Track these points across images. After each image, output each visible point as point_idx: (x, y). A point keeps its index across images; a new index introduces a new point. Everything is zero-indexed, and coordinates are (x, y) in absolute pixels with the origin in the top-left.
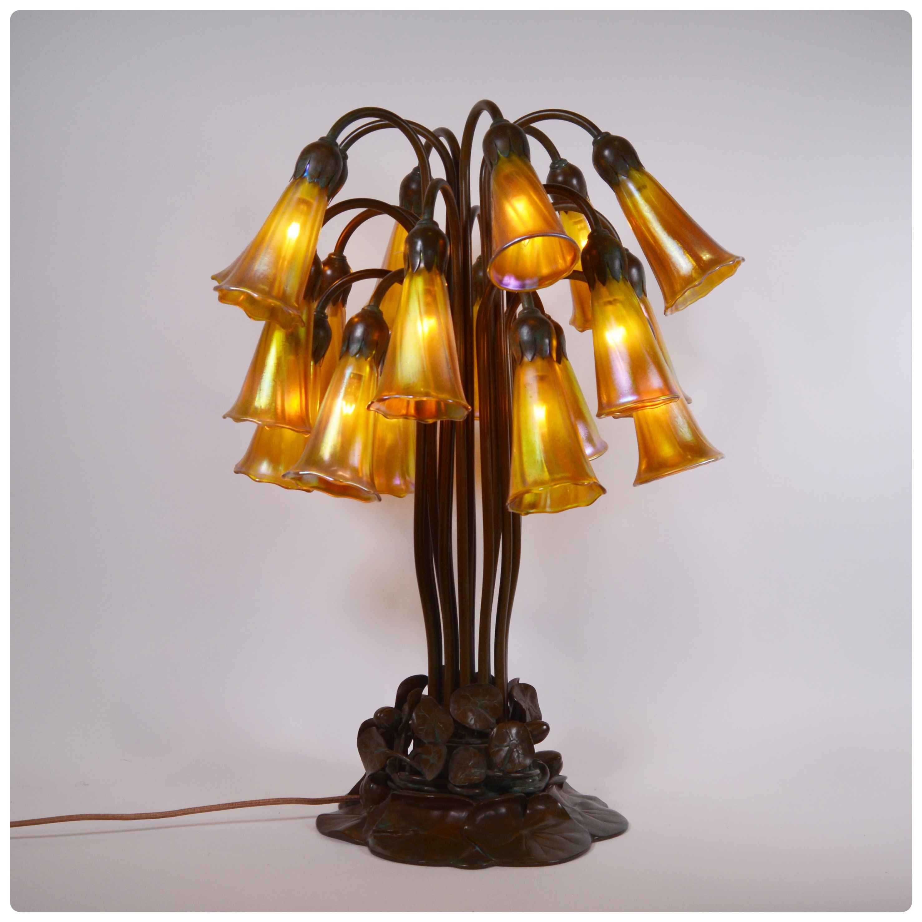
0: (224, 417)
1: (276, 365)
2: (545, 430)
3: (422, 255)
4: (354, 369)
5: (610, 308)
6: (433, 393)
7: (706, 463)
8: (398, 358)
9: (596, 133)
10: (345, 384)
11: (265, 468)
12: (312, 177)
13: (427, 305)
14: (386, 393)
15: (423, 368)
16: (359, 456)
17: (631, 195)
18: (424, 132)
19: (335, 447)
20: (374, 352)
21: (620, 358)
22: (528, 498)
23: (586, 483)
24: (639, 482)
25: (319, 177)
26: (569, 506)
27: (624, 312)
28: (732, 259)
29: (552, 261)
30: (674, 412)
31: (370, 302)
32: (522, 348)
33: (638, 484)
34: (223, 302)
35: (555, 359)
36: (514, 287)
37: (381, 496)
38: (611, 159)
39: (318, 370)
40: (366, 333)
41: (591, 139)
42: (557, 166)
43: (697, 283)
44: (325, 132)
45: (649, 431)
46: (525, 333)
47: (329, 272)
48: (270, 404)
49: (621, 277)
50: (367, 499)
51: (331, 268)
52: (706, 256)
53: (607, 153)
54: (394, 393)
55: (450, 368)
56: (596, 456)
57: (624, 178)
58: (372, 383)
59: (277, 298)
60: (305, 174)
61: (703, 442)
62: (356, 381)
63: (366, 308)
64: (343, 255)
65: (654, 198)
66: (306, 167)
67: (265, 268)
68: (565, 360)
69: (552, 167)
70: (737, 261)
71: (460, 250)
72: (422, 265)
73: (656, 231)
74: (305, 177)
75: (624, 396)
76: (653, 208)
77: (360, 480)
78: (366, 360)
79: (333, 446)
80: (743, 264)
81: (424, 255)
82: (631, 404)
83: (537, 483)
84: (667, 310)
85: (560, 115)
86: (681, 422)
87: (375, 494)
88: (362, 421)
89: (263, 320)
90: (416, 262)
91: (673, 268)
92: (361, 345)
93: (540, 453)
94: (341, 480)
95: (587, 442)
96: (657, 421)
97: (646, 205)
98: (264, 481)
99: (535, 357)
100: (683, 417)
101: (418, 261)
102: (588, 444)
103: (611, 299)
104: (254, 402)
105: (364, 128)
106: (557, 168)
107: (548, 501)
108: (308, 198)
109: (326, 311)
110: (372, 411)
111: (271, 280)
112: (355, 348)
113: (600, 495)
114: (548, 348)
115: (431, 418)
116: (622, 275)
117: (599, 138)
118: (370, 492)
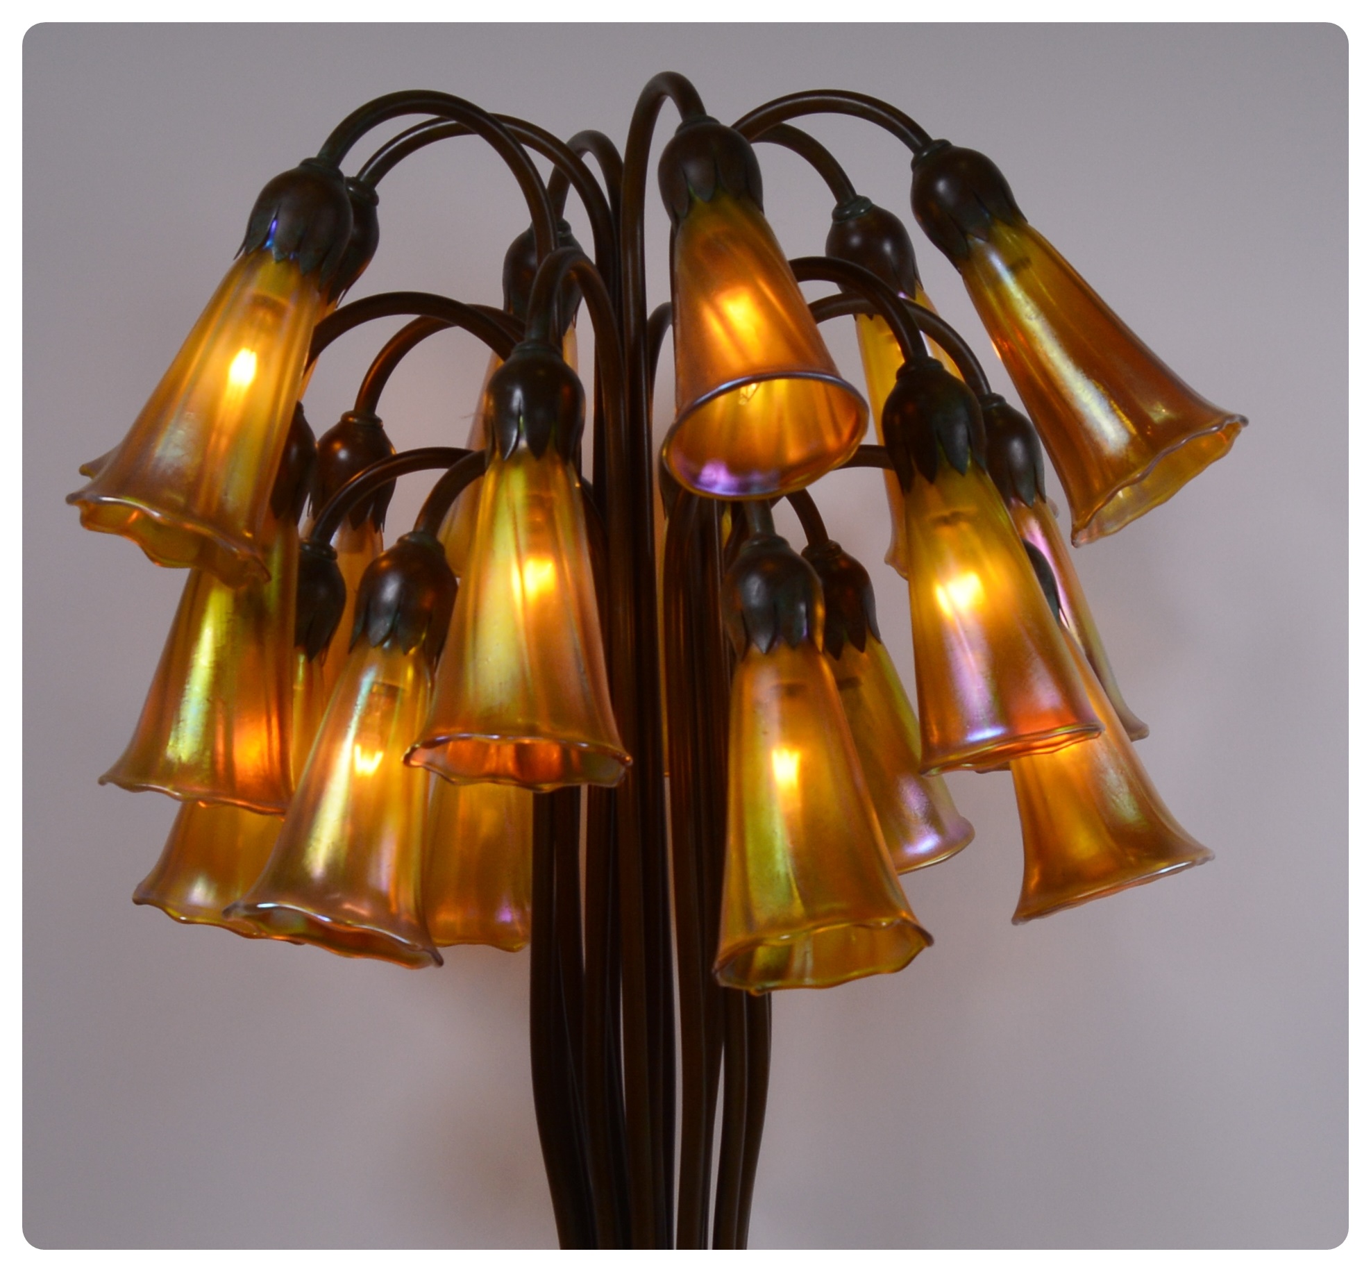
0: (102, 782)
1: (212, 665)
2: (797, 805)
3: (521, 419)
4: (377, 676)
5: (946, 534)
6: (544, 726)
7: (1168, 871)
8: (469, 651)
9: (918, 142)
10: (359, 707)
11: (200, 893)
12: (281, 250)
13: (534, 529)
14: (441, 730)
15: (523, 673)
16: (389, 866)
17: (996, 281)
18: (544, 142)
19: (336, 850)
20: (424, 636)
21: (966, 644)
22: (762, 956)
23: (884, 924)
24: (1025, 914)
25: (297, 249)
26: (855, 973)
27: (975, 541)
28: (1216, 421)
29: (809, 429)
30: (1099, 759)
31: (417, 524)
32: (748, 624)
33: (1021, 920)
34: (90, 529)
35: (820, 647)
36: (729, 490)
37: (441, 951)
38: (950, 200)
39: (316, 675)
40: (404, 593)
41: (909, 155)
42: (848, 212)
43: (1138, 475)
44: (313, 150)
45: (1045, 800)
46: (754, 587)
47: (343, 455)
48: (201, 753)
49: (969, 463)
50: (412, 961)
51: (346, 445)
52: (1160, 413)
53: (941, 186)
54: (459, 729)
55: (585, 672)
56: (946, 853)
57: (980, 242)
58: (419, 705)
59: (205, 519)
60: (268, 243)
61: (1165, 827)
62: (382, 701)
63: (407, 538)
64: (375, 416)
65: (1047, 287)
66: (269, 227)
67: (179, 452)
68: (874, 643)
69: (838, 215)
70: (1231, 426)
71: (622, 405)
72: (523, 443)
73: (1049, 359)
74: (269, 249)
75: (978, 727)
76: (1045, 309)
77: (393, 922)
78: (406, 653)
79: (331, 845)
80: (1244, 431)
81: (527, 420)
82: (991, 745)
83: (777, 925)
84: (1076, 535)
85: (840, 103)
86: (1114, 779)
87: (429, 952)
88: (396, 788)
89: (187, 567)
90: (510, 437)
91: (1086, 442)
92: (394, 620)
93: (784, 857)
94: (349, 922)
95: (927, 822)
96: (1062, 778)
97: (1027, 303)
98: (199, 920)
99: (776, 644)
100: (1120, 771)
101: (515, 433)
102: (928, 827)
103: (946, 513)
104: (165, 748)
105: (412, 135)
106: (848, 217)
107: (810, 963)
108: (274, 296)
109: (334, 542)
110: (418, 767)
111: (191, 479)
112: (381, 626)
113: (921, 949)
114: (805, 623)
115: (547, 782)
116: (973, 459)
117: (925, 154)
118: (415, 946)
